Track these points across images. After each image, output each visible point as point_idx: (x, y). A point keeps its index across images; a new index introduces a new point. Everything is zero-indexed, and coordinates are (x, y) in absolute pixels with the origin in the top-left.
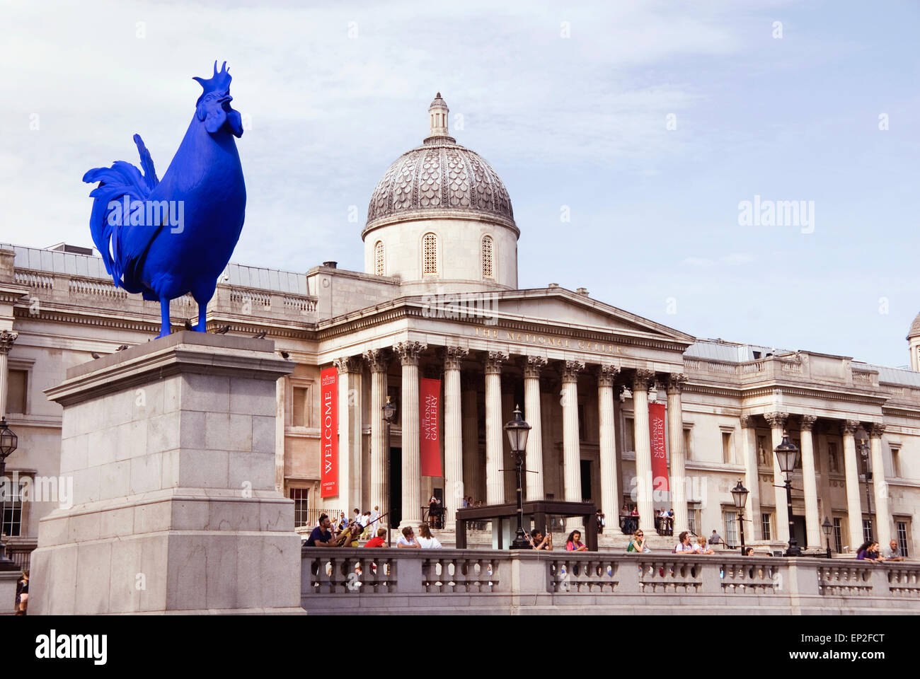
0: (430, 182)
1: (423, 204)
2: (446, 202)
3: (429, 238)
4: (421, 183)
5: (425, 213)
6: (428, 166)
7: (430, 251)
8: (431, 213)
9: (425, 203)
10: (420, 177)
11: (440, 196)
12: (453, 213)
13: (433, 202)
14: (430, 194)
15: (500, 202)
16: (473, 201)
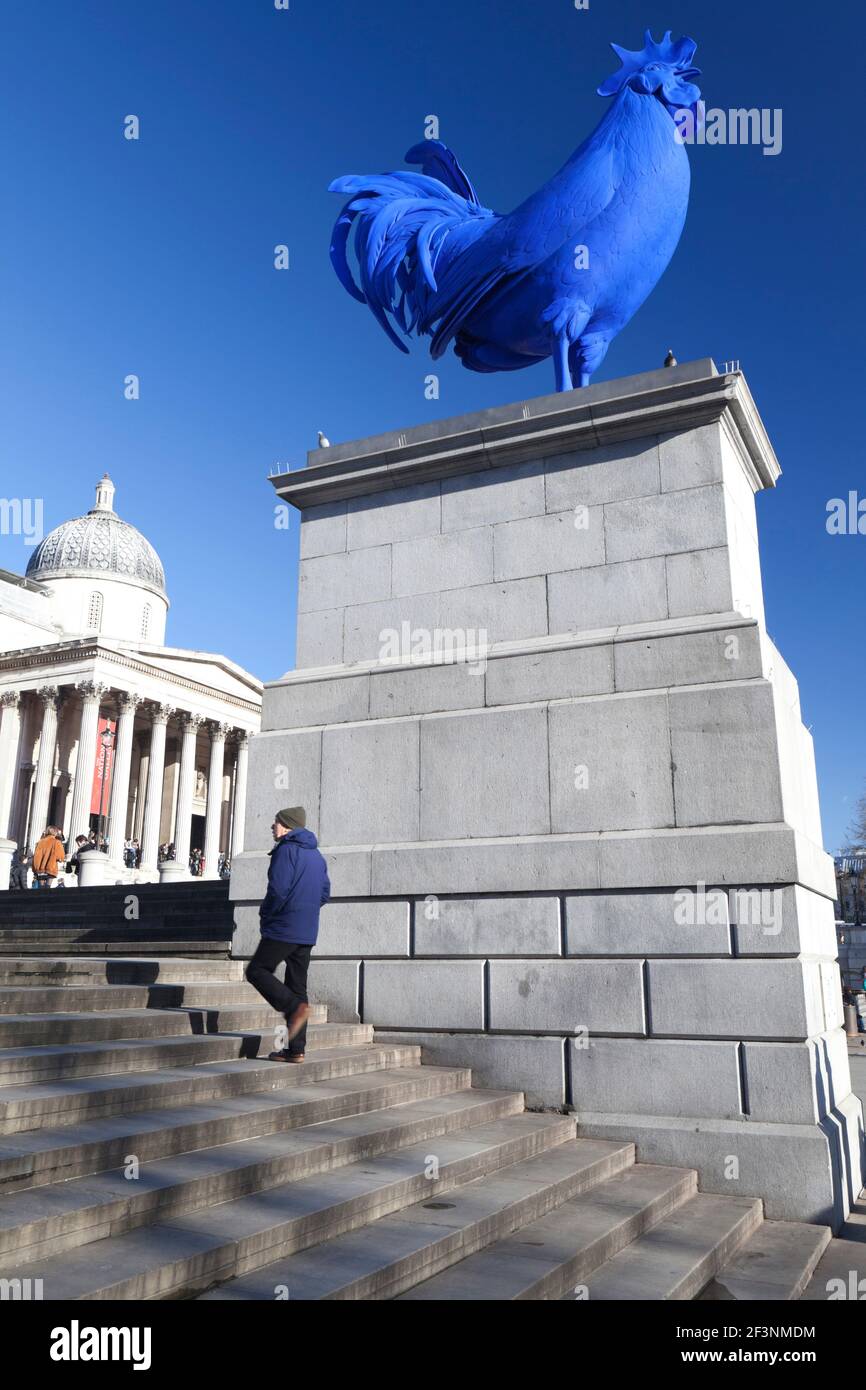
0: (101, 546)
1: (92, 563)
2: (114, 566)
3: (98, 596)
4: (92, 545)
5: (94, 574)
6: (99, 533)
7: (95, 608)
8: (100, 574)
9: (95, 564)
10: (91, 541)
11: (110, 560)
12: (119, 577)
13: (102, 564)
14: (100, 557)
15: (159, 577)
16: (139, 571)
